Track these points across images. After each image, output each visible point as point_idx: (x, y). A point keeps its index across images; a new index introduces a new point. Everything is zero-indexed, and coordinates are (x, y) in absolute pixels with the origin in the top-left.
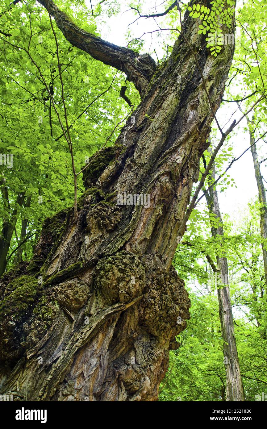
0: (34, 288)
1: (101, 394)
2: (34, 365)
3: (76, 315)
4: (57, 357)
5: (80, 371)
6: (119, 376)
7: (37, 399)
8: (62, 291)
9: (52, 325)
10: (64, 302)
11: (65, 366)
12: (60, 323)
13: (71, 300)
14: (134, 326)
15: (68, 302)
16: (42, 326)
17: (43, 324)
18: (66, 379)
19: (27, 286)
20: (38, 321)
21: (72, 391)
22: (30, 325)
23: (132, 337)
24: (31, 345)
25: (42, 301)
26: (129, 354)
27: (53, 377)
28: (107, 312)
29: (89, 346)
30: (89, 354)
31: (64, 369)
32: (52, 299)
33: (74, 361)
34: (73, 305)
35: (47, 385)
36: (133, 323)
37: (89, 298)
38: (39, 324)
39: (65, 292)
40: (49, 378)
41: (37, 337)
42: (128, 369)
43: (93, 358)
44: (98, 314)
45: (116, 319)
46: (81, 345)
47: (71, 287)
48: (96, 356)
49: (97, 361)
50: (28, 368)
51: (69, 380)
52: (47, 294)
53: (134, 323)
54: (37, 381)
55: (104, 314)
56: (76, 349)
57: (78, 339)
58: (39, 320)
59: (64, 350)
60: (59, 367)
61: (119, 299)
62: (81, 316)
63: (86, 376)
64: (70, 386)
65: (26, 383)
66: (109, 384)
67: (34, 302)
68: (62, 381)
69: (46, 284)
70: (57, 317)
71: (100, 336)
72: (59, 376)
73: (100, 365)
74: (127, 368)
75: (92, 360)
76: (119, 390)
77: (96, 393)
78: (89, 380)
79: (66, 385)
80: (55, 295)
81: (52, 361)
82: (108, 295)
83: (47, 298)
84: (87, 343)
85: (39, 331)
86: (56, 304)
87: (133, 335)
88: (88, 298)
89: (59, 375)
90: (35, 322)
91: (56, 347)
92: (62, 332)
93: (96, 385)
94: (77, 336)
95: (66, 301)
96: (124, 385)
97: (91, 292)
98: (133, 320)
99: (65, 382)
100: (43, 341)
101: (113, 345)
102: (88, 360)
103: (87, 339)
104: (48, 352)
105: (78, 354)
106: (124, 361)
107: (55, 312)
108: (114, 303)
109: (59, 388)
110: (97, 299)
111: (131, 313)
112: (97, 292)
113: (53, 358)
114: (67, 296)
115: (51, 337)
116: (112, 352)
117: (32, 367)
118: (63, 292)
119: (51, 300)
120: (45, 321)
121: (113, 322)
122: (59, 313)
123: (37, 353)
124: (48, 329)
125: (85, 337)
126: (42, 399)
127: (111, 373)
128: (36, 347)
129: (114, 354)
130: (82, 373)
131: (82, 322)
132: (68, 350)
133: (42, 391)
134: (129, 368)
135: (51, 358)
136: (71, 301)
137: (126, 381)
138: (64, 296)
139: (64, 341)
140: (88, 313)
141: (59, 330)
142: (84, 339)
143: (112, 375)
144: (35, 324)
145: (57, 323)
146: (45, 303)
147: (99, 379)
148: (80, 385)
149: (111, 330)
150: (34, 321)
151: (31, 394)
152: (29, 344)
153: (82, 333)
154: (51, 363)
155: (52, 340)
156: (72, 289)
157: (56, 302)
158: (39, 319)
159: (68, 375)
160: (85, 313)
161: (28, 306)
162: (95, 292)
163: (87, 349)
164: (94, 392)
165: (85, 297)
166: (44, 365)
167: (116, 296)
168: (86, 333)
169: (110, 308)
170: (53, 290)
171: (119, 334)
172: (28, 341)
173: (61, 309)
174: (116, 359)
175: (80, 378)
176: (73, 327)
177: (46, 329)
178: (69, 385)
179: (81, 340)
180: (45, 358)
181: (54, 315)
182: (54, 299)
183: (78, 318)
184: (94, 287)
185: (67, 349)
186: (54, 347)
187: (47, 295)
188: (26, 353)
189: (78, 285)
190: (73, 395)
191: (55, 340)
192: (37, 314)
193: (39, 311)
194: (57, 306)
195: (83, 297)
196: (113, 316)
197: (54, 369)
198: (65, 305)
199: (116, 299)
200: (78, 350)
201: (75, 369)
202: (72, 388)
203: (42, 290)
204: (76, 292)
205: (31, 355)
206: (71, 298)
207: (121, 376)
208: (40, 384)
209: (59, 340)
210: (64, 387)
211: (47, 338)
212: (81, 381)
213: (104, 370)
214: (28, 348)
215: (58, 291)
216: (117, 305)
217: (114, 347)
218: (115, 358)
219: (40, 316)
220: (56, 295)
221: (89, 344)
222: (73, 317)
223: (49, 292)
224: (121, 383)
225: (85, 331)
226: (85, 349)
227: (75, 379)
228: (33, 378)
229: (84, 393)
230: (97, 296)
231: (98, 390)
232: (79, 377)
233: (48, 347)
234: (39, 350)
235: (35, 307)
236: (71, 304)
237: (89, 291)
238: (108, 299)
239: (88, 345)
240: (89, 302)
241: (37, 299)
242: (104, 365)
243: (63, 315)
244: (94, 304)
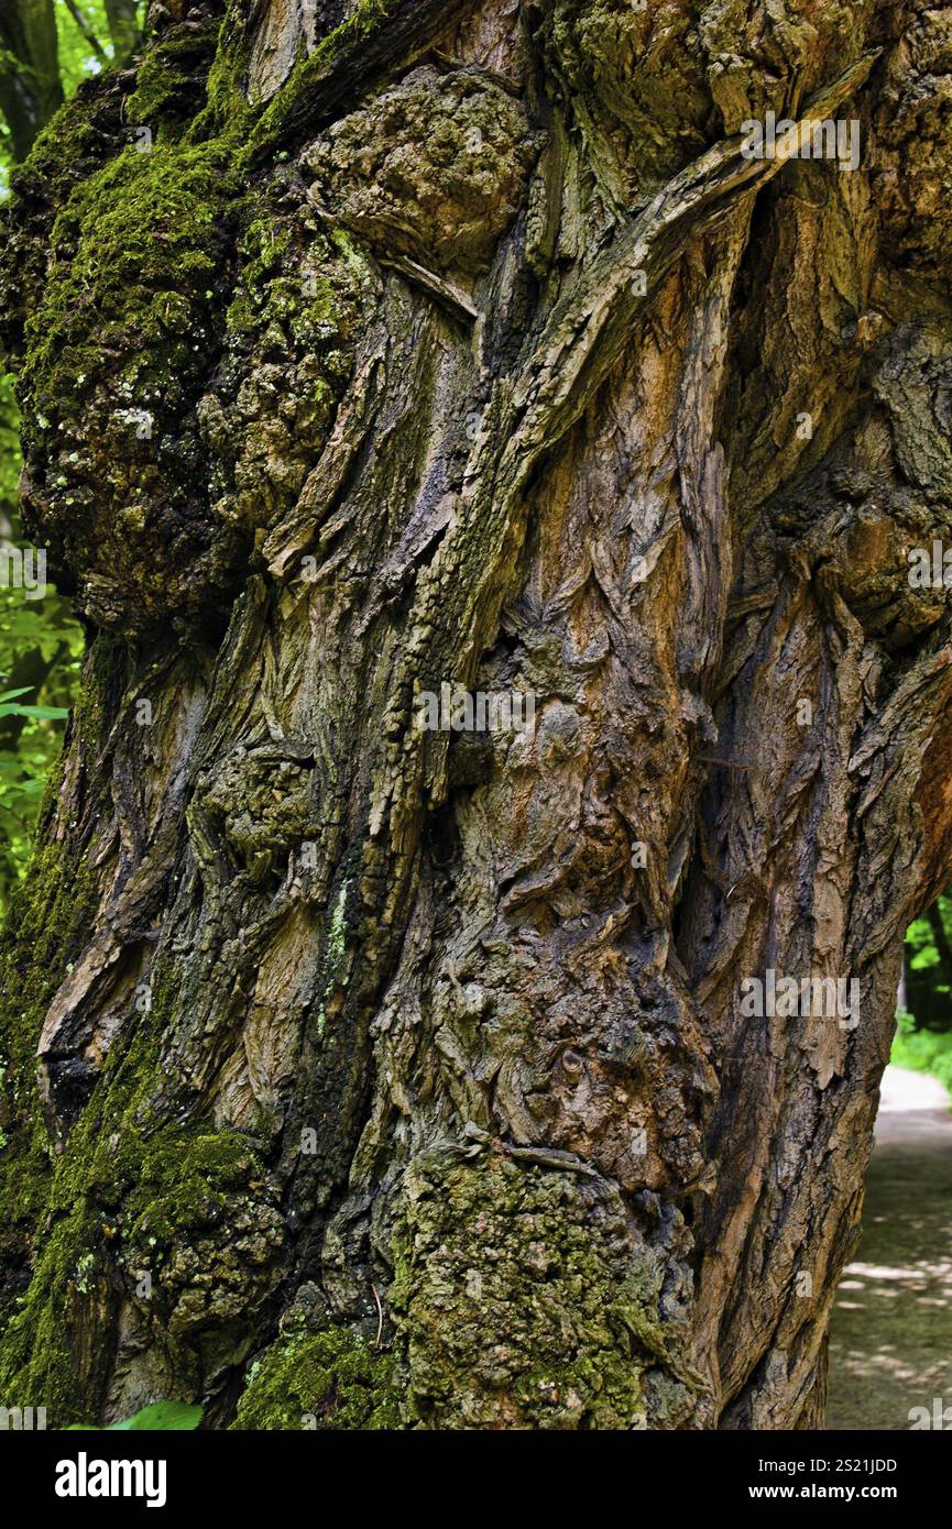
0: (192, 190)
1: (735, 678)
2: (319, 599)
3: (481, 283)
4: (430, 532)
5: (575, 579)
6: (814, 570)
7: (383, 750)
8: (358, 161)
9: (352, 373)
10: (391, 228)
11: (482, 564)
12: (397, 351)
13: (428, 205)
14: (857, 277)
15: (410, 220)
16: (301, 384)
17: (300, 377)
18: (511, 629)
19: (149, 190)
20: (268, 367)
21: (554, 682)
22: (235, 400)
23: (852, 340)
24: (275, 506)
25: (257, 253)
26: (853, 444)
27: (432, 633)
28: (658, 215)
29: (598, 437)
30: (608, 479)
31: (482, 580)
32: (310, 224)
33: (531, 531)
34: (448, 228)
35: (412, 674)
36: (841, 260)
37: (534, 166)
38: (281, 384)
39: (376, 167)
40: (416, 638)
41: (294, 456)
42: (859, 521)
43: (634, 495)
44: (608, 244)
45: (725, 250)
46: (547, 436)
47: (403, 124)
48: (654, 482)
49: (666, 508)
50: (296, 622)
51: (525, 630)
52: (274, 203)
53: (853, 259)
54: (363, 674)
55: (643, 230)
56: (525, 464)
57: (522, 411)
58: (274, 362)
59: (456, 487)
60: (452, 574)
61: (720, 114)
62: (513, 285)
63: (616, 594)
64: (538, 656)
65: (305, 696)
66: (765, 623)
67: (218, 272)
68: (489, 645)
69: (256, 153)
70: (373, 323)
71: (652, 368)
72: (467, 622)
73: (689, 526)
74: (855, 519)
75: (634, 508)
76: (827, 641)
77: (697, 668)
78: (637, 610)
79: (518, 655)
80: (324, 196)
81: (409, 560)
82: (645, 108)
83: (283, 225)
84: (583, 421)
85: (291, 422)
86: (348, 250)
87: (858, 330)
88: (529, 165)
89: (460, 614)
90: (256, 373)
91: (413, 483)
92: (424, 400)
93: (690, 632)
94: (510, 396)
95: (400, 216)
96: (855, 613)
97: (536, 124)
98: (838, 242)
99: (508, 643)
100: (331, 467)
101: (748, 416)
102: (606, 509)
103: (571, 400)
104: (373, 519)
105: (545, 494)
106: (832, 484)
107: (350, 297)
108: (691, 152)
109: (482, 679)
110: (585, 158)
111: (819, 197)
112: (571, 113)
113: (409, 542)
114: (398, 186)
115: (368, 439)
116: (748, 452)
117: (314, 613)
118: (366, 166)
119: (308, 236)
120: (309, 358)
121: (710, 271)
122: (380, 298)
123: (317, 534)
124: (340, 398)
125: (556, 388)
126: (408, 747)
127: (766, 566)
128: (303, 509)
129: (763, 466)
130: (592, 583)
131: (521, 312)
132: (480, 481)
133: (394, 710)
134: (861, 515)
135: (403, 544)
136: (428, 212)
137: (858, 589)
138: (376, 189)
139: (447, 443)
140: (547, 251)
141: (403, 390)
142: (558, 401)
143: (775, 575)
144: (260, 387)
145: (380, 354)
146: (277, 258)
147: (696, 602)
148: (593, 644)
149: (706, 320)
150: (248, 373)
151: (346, 740)
152: (259, 502)
153: (536, 370)
154: (407, 571)
155: (379, 452)
156: (417, 138)
157: (342, 239)
158: (274, 355)
159: (511, 607)
160: (530, 258)
161: (193, 302)
162: (558, 117)
163: (588, 453)
164: (683, 669)
165: (506, 162)
166: (376, 591)
167: (695, 105)
168: (557, 368)
169: (673, 185)
170: (307, 175)
171: (769, 344)
172: (249, 487)
173: (384, 273)
174: (782, 486)
175: (585, 613)
176: (480, 353)
177: (325, 399)
178: (530, 653)
179: (541, 408)
180: (366, 553)
181: (352, 317)
182: (322, 225)
183: (494, 301)
184: (550, 91)
185: (473, 478)
186: (403, 488)
187: (276, 208)
188: (260, 553)
189: (448, 103)
190: (567, 700)
191: (396, 449)
192: (254, 334)
193: (257, 311)
194: (356, 261)
195: (493, 167)
196: (698, 230)
197: (425, 593)
198: (403, 246)
199: (699, 123)
200: (536, 468)
201: (547, 570)
202: (553, 665)
203: (241, 192)
204: (441, 145)
205: (287, 553)
206: (424, 189)
207: (824, 567)
208: (382, 683)
209: (419, 445)
210: (508, 670)
211: (348, 447)
212: (593, 624)
213: (715, 548)
214: (263, 523)
215: (337, 168)
216: (712, 160)
217: (757, 426)
218: (771, 482)
219: (274, 334)
220: (328, 200)
221: (591, 424)
222: (466, 302)
223: (284, 189)
224: (832, 604)
225: (552, 355)
226: (578, 455)
227: (555, 619)
228: (336, 664)
229: (625, 677)
230: (576, 138)
231: (705, 654)
232: (580, 608)
233: (366, 495)
234: (323, 520)
235: (229, 298)
236: (436, 227)
237: (521, 125)
238: (649, 137)
239: (591, 433)
240: (538, 189)
241: (229, 253)
242: (709, 522)
243: (399, 303)
244: (571, 196)
